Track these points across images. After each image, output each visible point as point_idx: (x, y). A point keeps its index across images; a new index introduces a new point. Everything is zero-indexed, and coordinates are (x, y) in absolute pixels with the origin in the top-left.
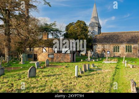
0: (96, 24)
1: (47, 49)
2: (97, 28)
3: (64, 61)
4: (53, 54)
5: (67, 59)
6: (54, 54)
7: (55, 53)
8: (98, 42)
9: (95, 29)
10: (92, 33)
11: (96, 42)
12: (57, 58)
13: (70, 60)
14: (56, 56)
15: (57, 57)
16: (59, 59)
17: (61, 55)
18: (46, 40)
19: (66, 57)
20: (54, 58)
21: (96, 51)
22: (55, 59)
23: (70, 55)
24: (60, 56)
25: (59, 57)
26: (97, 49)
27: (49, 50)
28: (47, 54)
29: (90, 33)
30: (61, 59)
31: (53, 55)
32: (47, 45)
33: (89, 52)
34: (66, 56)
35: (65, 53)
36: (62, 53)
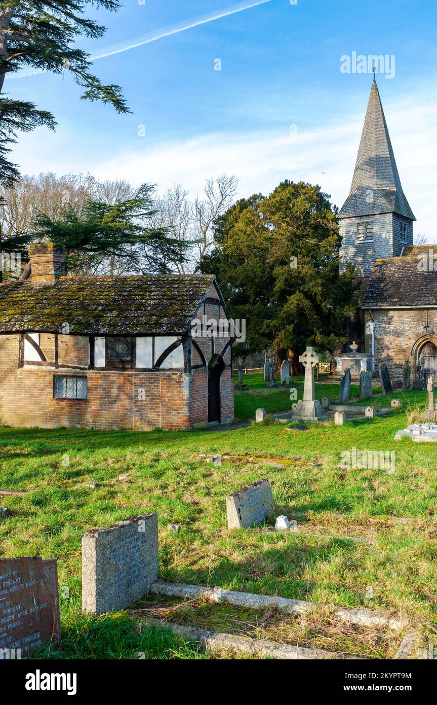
0: (382, 201)
1: (47, 341)
2: (389, 218)
3: (149, 423)
4: (84, 377)
5: (165, 405)
6: (90, 373)
7: (92, 366)
8: (392, 296)
9: (376, 229)
10: (361, 249)
11: (384, 300)
12: (108, 400)
13: (185, 411)
14: (97, 387)
15: (108, 396)
16: (117, 407)
17: (128, 379)
18: (46, 288)
19: (161, 397)
20: (85, 401)
21: (381, 348)
22: (93, 406)
23: (186, 379)
24: (121, 388)
25: (115, 391)
26: (387, 340)
27: (61, 353)
28: (50, 379)
29: (352, 250)
30: (130, 410)
31: (80, 384)
32: (50, 315)
33: (309, 359)
34: (161, 388)
35: (157, 366)
36: (133, 367)
